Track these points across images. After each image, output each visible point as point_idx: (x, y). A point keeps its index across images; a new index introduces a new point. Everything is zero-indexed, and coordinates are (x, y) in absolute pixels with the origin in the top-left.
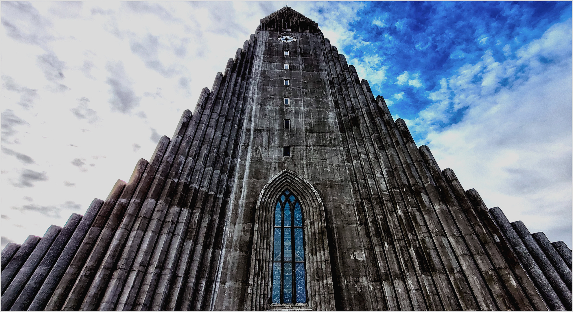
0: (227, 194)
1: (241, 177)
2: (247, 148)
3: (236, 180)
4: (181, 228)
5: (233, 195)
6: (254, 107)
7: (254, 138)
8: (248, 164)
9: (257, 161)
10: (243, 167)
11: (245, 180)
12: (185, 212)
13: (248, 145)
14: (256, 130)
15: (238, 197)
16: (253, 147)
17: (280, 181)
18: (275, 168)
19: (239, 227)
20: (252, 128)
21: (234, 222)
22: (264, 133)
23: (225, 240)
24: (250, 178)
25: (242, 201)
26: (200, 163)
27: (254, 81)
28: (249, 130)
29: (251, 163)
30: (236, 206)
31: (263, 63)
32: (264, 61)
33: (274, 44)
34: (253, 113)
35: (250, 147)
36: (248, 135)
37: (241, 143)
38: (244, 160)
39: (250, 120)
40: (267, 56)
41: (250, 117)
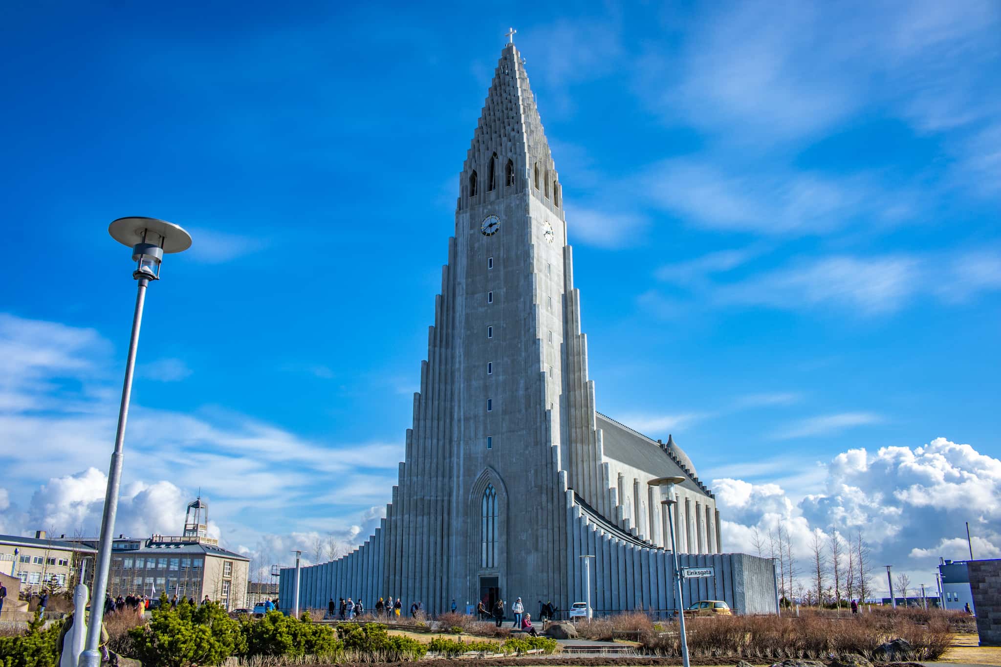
0: (450, 495)
1: (458, 477)
2: (459, 443)
3: (455, 479)
4: (425, 530)
5: (455, 494)
6: (462, 386)
7: (465, 429)
8: (462, 462)
9: (469, 458)
10: (458, 464)
11: (461, 478)
12: (425, 518)
13: (460, 440)
14: (465, 419)
15: (458, 496)
16: (464, 441)
17: (483, 477)
18: (481, 464)
19: (460, 519)
20: (462, 417)
21: (457, 516)
22: (472, 421)
23: (453, 530)
24: (464, 476)
25: (461, 498)
26: (426, 477)
27: (459, 340)
28: (459, 420)
29: (464, 460)
30: (457, 503)
31: (466, 299)
32: (467, 294)
33: (476, 245)
34: (461, 394)
35: (462, 442)
36: (459, 427)
37: (455, 438)
38: (458, 458)
39: (459, 406)
40: (470, 280)
41: (459, 401)
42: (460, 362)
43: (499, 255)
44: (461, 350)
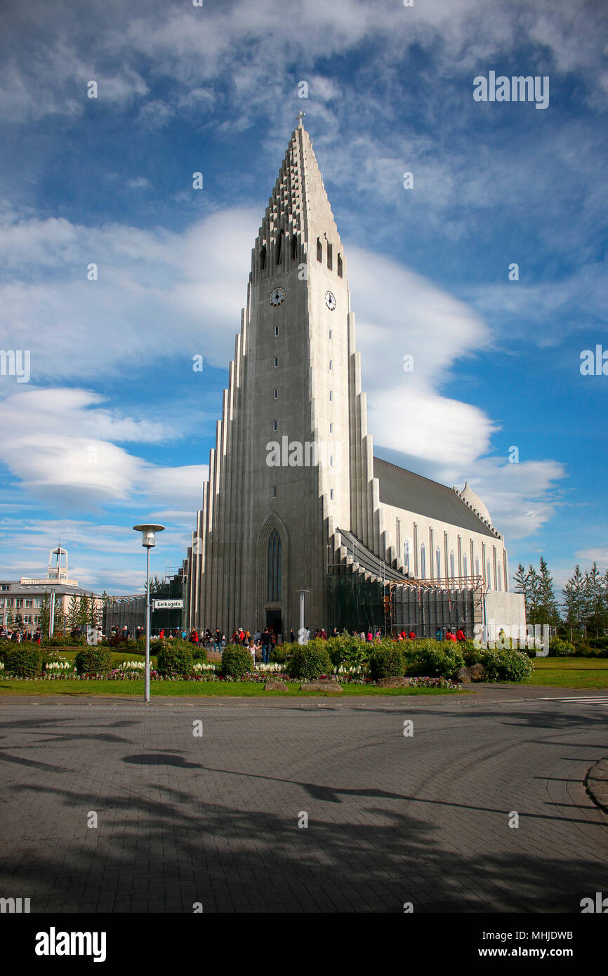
0: (242, 539)
1: (249, 523)
2: (250, 493)
3: (246, 525)
5: (246, 537)
6: (252, 442)
7: (254, 481)
8: (251, 509)
9: (257, 505)
10: (249, 511)
11: (251, 524)
13: (250, 491)
14: (254, 471)
15: (248, 540)
16: (254, 491)
17: (269, 523)
19: (250, 560)
20: (252, 470)
21: (248, 557)
23: (244, 569)
24: (253, 522)
25: (251, 542)
26: (221, 524)
27: (250, 401)
28: (250, 473)
29: (253, 508)
30: (248, 545)
31: (256, 364)
32: (257, 359)
33: (265, 315)
34: (252, 450)
35: (252, 492)
36: (250, 478)
37: (246, 489)
38: (249, 505)
39: (250, 460)
40: (259, 347)
41: (250, 456)
42: (250, 422)
43: (284, 323)
44: (252, 410)
